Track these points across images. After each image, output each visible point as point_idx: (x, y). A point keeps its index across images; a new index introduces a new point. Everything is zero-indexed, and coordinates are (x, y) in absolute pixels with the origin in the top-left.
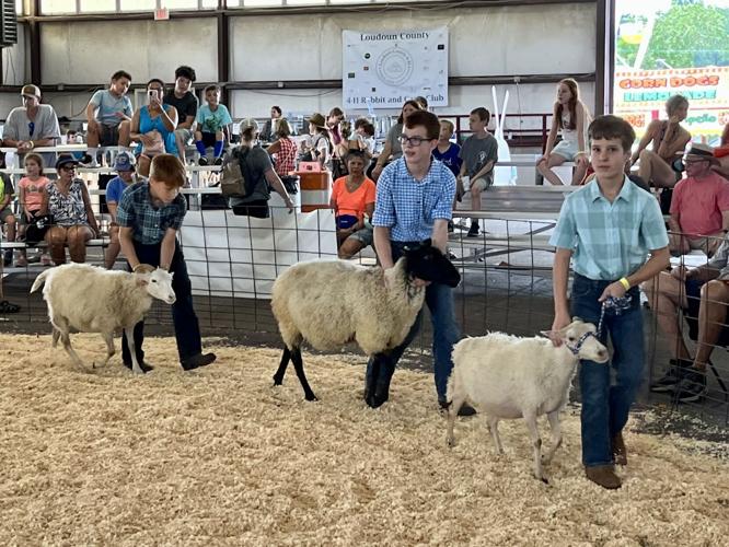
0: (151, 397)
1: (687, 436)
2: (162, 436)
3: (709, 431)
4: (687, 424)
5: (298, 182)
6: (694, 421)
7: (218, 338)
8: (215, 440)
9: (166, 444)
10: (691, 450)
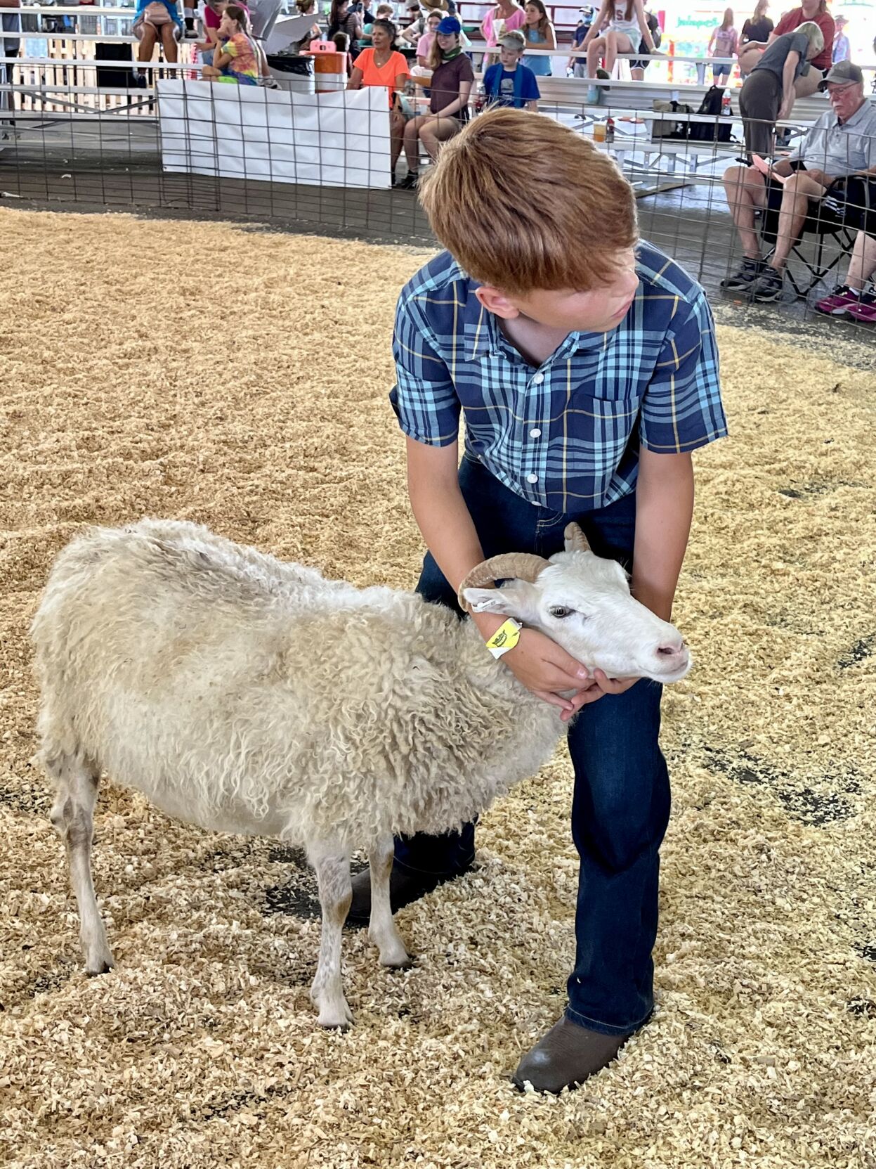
0: (220, 276)
1: (768, 329)
2: (252, 311)
3: (788, 325)
4: (764, 318)
5: (312, 62)
6: (772, 316)
7: (260, 225)
8: (308, 317)
9: (259, 319)
10: (777, 341)
